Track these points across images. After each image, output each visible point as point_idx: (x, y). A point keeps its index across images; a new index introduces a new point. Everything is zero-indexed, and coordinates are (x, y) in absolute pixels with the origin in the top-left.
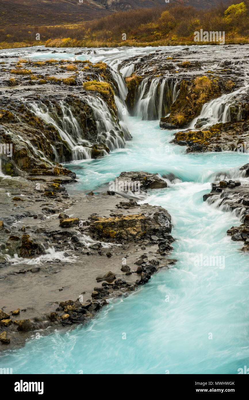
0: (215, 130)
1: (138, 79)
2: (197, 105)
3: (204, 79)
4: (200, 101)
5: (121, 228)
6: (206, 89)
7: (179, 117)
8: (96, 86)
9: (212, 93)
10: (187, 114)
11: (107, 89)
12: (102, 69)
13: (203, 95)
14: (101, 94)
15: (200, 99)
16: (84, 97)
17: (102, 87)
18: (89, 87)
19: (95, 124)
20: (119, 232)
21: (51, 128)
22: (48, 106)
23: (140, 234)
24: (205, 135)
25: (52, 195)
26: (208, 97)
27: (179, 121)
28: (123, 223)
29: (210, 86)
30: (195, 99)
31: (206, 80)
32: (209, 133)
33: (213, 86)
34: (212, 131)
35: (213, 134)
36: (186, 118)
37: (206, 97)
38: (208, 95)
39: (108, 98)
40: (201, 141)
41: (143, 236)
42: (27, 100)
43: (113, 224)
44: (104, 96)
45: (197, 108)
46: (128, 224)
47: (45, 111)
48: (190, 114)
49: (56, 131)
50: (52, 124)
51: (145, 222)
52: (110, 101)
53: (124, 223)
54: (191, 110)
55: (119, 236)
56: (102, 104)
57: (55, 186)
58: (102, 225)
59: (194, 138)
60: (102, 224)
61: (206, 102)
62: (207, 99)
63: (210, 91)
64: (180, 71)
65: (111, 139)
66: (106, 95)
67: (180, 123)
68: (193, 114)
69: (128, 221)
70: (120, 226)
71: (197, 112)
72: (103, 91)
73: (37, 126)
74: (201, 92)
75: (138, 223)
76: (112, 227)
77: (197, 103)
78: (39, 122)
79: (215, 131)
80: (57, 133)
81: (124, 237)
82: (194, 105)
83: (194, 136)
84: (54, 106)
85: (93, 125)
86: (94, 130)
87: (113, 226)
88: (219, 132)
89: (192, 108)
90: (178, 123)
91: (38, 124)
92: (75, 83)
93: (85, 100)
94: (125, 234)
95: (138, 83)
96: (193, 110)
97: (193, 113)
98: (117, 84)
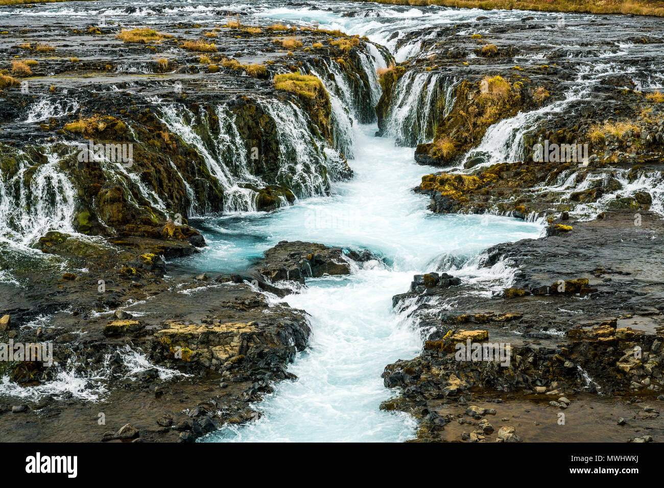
0: (488, 175)
1: (398, 72)
2: (478, 126)
3: (497, 81)
4: (484, 121)
5: (203, 345)
6: (499, 100)
7: (445, 146)
8: (294, 83)
9: (508, 107)
10: (460, 141)
11: (315, 89)
12: (343, 49)
13: (491, 111)
14: (300, 98)
15: (487, 116)
16: (264, 101)
17: (305, 84)
18: (281, 84)
19: (278, 149)
20: (197, 353)
21: (190, 152)
22: (197, 113)
23: (234, 358)
24: (466, 183)
25: (133, 275)
26: (500, 115)
27: (445, 151)
28: (208, 338)
29: (506, 95)
30: (475, 116)
31: (499, 83)
32: (474, 180)
33: (511, 96)
34: (482, 177)
35: (483, 182)
36: (457, 148)
37: (496, 114)
38: (501, 110)
39: (314, 106)
40: (454, 194)
41: (236, 363)
42: (162, 101)
43: (190, 337)
44: (304, 101)
45: (478, 133)
46: (218, 340)
47: (188, 121)
48: (466, 141)
49: (200, 159)
50: (195, 147)
51: (250, 339)
52: (317, 110)
53: (211, 337)
54: (467, 134)
55: (196, 359)
56: (296, 115)
57: (146, 259)
58: (170, 338)
59: (447, 187)
60: (169, 335)
61: (494, 123)
62: (497, 119)
63: (505, 104)
64: (474, 62)
65: (303, 178)
66: (310, 99)
67: (445, 155)
68: (471, 142)
69: (219, 334)
70: (202, 343)
71: (476, 140)
72: (306, 93)
73: (165, 148)
74: (490, 104)
75: (236, 339)
76: (188, 343)
77: (479, 122)
78: (169, 142)
79: (488, 177)
80: (202, 161)
81: (205, 362)
82: (474, 127)
83: (449, 184)
84: (205, 116)
85: (272, 151)
86: (275, 160)
87: (189, 341)
88: (494, 179)
89: (470, 130)
90: (442, 156)
91: (167, 145)
92: (266, 74)
93: (265, 107)
94: (206, 357)
95: (397, 78)
96: (471, 134)
97: (471, 140)
98: (367, 77)
